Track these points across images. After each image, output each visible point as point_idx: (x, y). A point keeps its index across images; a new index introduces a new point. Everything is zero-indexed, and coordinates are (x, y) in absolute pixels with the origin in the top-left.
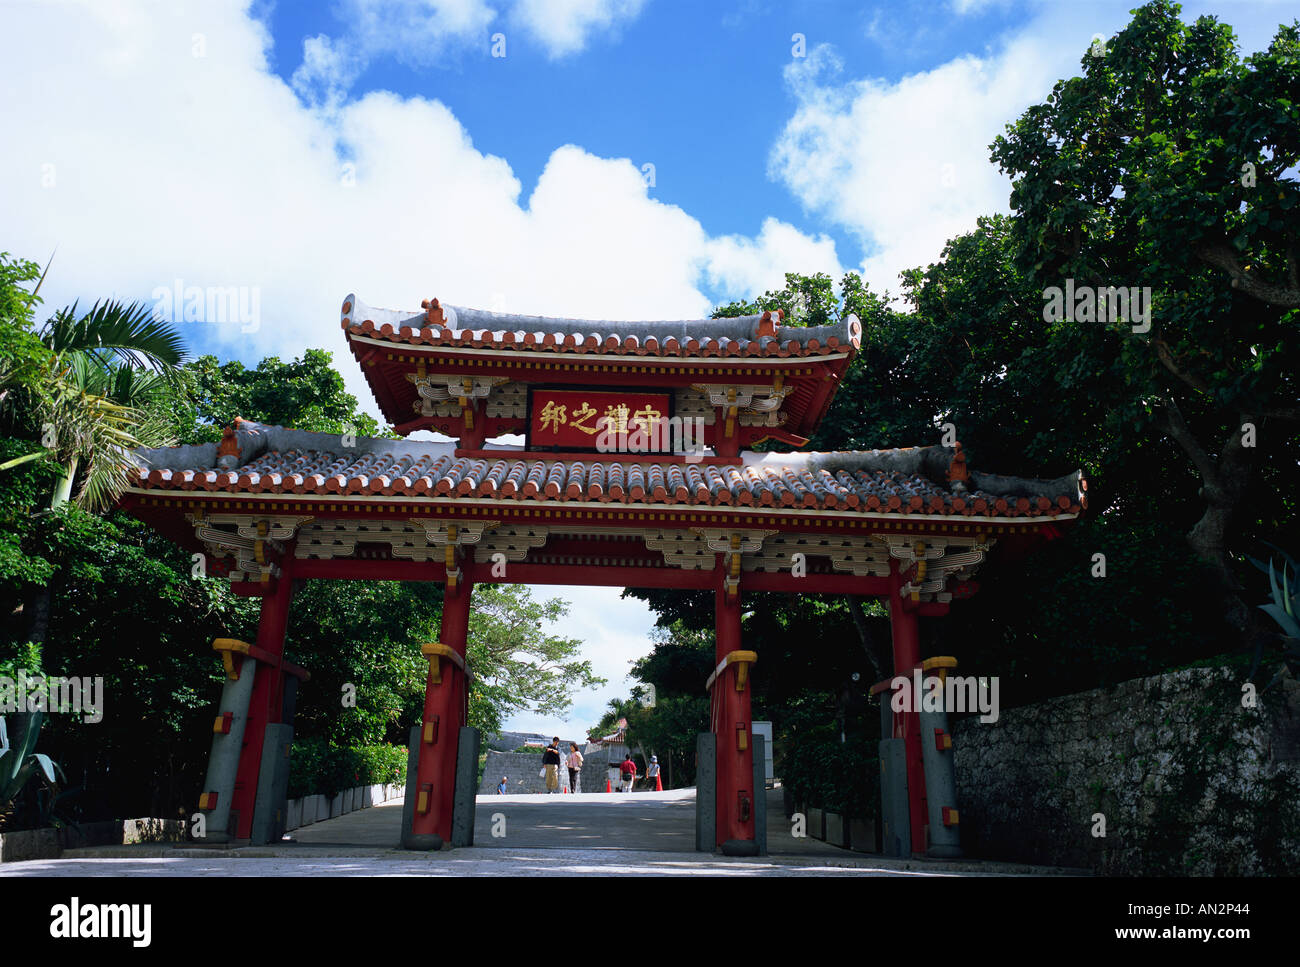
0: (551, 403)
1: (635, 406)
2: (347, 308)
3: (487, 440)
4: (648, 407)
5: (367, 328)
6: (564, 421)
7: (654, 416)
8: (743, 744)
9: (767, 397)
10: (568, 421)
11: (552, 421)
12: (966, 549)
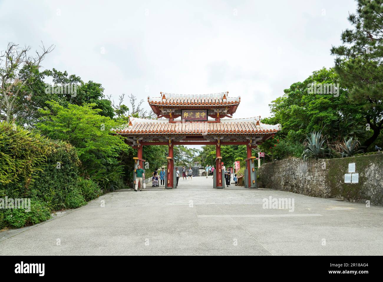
0: (185, 113)
1: (201, 112)
2: (148, 98)
3: (174, 119)
4: (203, 113)
5: (152, 102)
6: (188, 116)
7: (204, 114)
8: (220, 171)
9: (224, 110)
10: (189, 116)
11: (186, 116)
12: (259, 137)
